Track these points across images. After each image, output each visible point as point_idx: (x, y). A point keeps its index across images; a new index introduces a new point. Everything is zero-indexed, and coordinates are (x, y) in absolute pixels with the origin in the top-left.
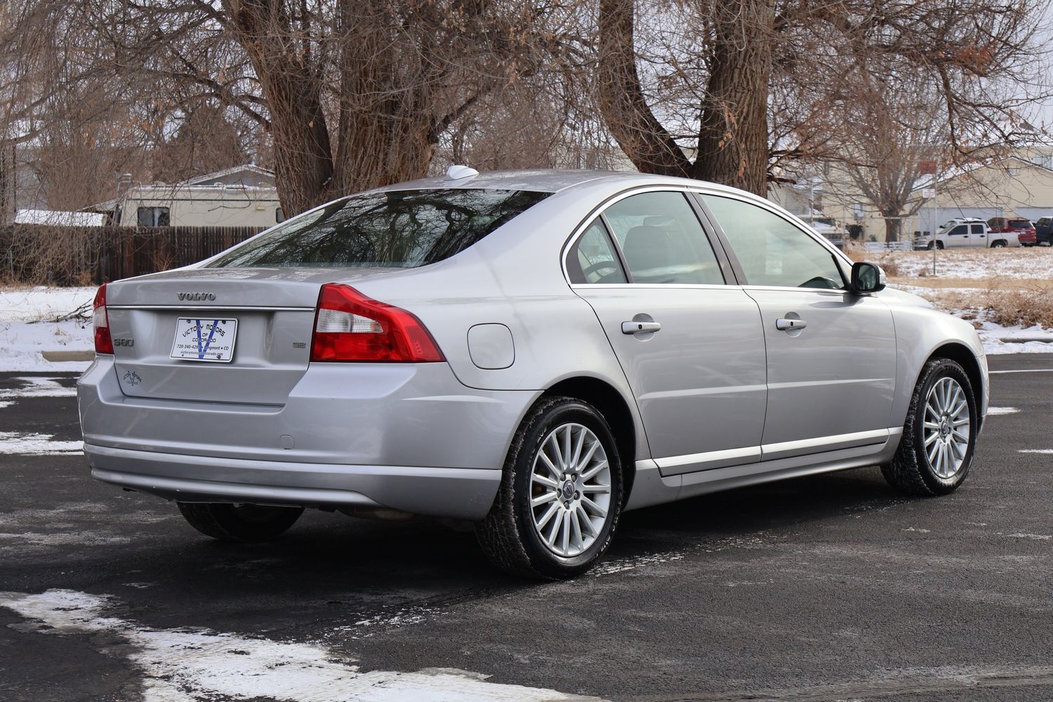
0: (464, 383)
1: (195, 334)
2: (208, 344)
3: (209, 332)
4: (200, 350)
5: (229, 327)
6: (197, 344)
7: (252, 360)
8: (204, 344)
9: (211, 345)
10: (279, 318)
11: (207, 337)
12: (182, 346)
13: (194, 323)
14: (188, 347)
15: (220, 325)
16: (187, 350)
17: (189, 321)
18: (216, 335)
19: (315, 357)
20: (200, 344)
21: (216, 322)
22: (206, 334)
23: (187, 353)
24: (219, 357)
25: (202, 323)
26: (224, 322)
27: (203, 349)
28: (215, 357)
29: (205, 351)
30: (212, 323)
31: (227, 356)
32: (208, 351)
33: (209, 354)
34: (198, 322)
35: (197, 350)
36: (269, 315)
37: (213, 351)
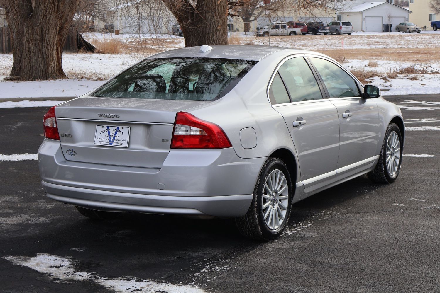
0: (239, 156)
1: (107, 133)
2: (114, 138)
3: (114, 132)
4: (110, 141)
5: (126, 131)
6: (108, 138)
7: (139, 146)
8: (112, 138)
9: (116, 138)
10: (154, 127)
11: (113, 135)
12: (100, 139)
13: (105, 128)
14: (104, 139)
15: (120, 129)
16: (103, 140)
17: (103, 127)
18: (118, 134)
19: (173, 146)
20: (110, 138)
21: (118, 128)
22: (113, 133)
23: (103, 142)
24: (121, 145)
25: (110, 128)
26: (123, 128)
27: (111, 140)
28: (119, 144)
29: (113, 141)
30: (116, 128)
31: (125, 144)
32: (114, 141)
33: (115, 143)
34: (108, 127)
35: (108, 141)
36: (148, 126)
37: (117, 141)
